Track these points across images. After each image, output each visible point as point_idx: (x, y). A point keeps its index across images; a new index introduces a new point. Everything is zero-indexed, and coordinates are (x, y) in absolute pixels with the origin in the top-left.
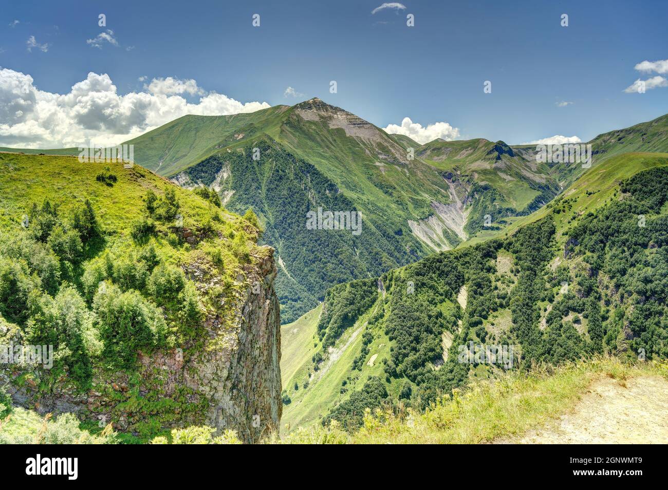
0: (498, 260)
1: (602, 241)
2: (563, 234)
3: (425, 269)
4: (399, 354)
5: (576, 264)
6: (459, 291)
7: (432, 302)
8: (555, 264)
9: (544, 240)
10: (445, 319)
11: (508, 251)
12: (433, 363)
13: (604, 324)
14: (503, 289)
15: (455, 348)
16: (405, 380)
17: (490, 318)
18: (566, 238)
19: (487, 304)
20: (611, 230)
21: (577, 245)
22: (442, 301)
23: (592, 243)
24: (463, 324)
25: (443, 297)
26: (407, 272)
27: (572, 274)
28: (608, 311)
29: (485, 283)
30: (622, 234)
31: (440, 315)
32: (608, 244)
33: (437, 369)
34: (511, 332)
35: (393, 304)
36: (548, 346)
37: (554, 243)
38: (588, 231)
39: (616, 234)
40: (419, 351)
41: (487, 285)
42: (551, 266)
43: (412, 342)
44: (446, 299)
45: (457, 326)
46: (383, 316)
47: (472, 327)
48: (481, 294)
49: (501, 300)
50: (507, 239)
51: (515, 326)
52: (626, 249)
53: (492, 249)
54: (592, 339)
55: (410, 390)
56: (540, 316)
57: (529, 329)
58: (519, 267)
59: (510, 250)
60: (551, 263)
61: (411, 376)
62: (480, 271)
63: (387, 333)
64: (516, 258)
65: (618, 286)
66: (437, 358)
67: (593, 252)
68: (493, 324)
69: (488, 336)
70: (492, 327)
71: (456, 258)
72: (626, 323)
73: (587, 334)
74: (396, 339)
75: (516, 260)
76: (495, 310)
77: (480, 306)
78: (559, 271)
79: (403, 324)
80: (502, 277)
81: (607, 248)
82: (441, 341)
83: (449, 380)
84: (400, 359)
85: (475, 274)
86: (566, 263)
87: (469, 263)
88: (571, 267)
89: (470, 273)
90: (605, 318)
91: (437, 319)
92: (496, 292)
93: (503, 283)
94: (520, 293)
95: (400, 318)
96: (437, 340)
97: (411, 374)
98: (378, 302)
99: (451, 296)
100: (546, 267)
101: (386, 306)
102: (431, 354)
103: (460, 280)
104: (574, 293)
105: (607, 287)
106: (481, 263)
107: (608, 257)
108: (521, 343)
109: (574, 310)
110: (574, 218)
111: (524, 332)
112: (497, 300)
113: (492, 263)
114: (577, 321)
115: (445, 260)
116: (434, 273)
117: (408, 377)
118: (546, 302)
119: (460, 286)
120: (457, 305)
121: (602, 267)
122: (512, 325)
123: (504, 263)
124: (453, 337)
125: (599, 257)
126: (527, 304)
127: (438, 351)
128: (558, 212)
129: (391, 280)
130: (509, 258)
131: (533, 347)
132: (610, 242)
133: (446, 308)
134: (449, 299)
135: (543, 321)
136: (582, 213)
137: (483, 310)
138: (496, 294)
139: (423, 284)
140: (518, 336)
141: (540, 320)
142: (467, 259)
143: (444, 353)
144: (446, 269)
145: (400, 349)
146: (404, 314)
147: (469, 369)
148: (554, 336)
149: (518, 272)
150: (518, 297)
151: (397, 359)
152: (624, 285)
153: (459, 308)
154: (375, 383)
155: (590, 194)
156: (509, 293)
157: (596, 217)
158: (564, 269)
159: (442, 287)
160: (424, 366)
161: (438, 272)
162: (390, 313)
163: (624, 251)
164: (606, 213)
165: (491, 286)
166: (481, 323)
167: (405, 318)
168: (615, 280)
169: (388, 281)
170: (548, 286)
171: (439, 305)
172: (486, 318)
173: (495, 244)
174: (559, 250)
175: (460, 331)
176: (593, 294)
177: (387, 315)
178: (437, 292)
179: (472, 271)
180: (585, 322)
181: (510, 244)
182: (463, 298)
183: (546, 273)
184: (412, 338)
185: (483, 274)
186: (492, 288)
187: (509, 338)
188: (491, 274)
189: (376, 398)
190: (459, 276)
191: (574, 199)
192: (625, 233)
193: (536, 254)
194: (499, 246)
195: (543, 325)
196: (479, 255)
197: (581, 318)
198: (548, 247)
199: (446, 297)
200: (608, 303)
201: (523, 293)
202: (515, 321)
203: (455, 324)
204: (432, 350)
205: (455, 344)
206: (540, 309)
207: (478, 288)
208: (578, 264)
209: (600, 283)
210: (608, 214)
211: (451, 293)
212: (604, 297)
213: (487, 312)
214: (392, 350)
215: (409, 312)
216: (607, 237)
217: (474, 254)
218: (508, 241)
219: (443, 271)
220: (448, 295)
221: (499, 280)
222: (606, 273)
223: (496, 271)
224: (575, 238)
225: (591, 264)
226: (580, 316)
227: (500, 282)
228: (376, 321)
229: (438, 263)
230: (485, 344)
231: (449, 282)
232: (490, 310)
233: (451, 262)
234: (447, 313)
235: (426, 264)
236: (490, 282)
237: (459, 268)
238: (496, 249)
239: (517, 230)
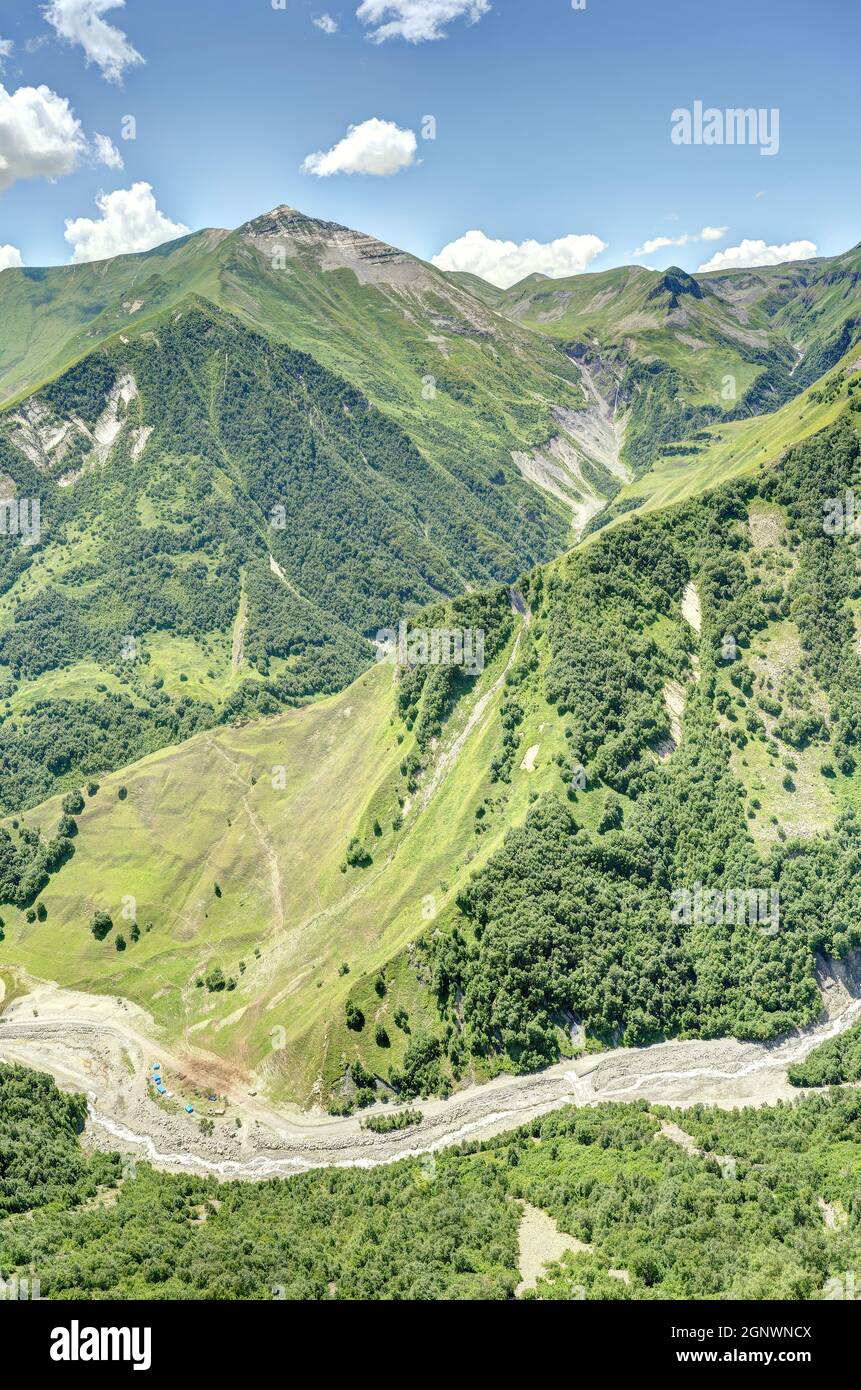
0: (751, 521)
3: (609, 556)
4: (586, 739)
6: (681, 595)
7: (632, 624)
9: (841, 470)
10: (663, 655)
11: (769, 500)
12: (653, 749)
14: (771, 581)
15: (692, 712)
16: (606, 792)
17: (755, 644)
19: (746, 615)
22: (651, 621)
24: (703, 663)
25: (653, 611)
26: (572, 566)
29: (733, 572)
31: (653, 650)
33: (664, 760)
34: (802, 668)
35: (554, 638)
40: (623, 728)
41: (738, 576)
43: (606, 712)
44: (659, 615)
45: (691, 667)
46: (537, 664)
47: (720, 666)
48: (729, 597)
49: (772, 604)
50: (765, 475)
51: (809, 654)
53: (737, 500)
55: (619, 810)
56: (853, 629)
57: (837, 658)
58: (796, 532)
59: (773, 499)
61: (615, 781)
62: (718, 549)
63: (551, 700)
64: (789, 514)
66: (659, 739)
68: (763, 657)
69: (757, 681)
70: (761, 662)
71: (666, 526)
74: (572, 710)
75: (789, 519)
76: (761, 626)
77: (732, 622)
79: (584, 678)
80: (765, 556)
82: (663, 702)
83: (695, 780)
84: (589, 749)
85: (709, 556)
87: (693, 533)
89: (698, 556)
91: (649, 659)
92: (758, 590)
93: (769, 568)
94: (808, 586)
95: (574, 665)
96: (656, 702)
97: (616, 777)
98: (516, 637)
99: (668, 607)
101: (538, 644)
102: (647, 732)
103: (683, 571)
106: (719, 533)
108: (826, 688)
111: (828, 666)
112: (761, 605)
113: (738, 528)
115: (646, 533)
116: (627, 563)
117: (610, 783)
119: (682, 585)
120: (682, 623)
122: (802, 653)
123: (764, 525)
124: (684, 691)
126: (826, 607)
127: (661, 723)
129: (539, 587)
130: (772, 516)
133: (662, 633)
134: (664, 614)
137: (740, 629)
138: (759, 594)
139: (609, 590)
140: (817, 676)
141: (855, 636)
142: (689, 526)
143: (674, 726)
144: (650, 553)
145: (585, 730)
146: (581, 656)
147: (729, 754)
149: (797, 542)
150: (805, 594)
151: (583, 750)
153: (688, 629)
154: (550, 806)
156: (785, 587)
159: (648, 593)
160: (637, 757)
161: (634, 561)
162: (549, 658)
165: (746, 578)
167: (584, 664)
169: (532, 591)
171: (646, 629)
172: (745, 644)
173: (741, 489)
175: (698, 677)
177: (546, 661)
178: (640, 603)
179: (703, 551)
181: (772, 485)
182: (691, 606)
183: (854, 539)
184: (605, 705)
185: (727, 554)
186: (748, 581)
187: (800, 681)
188: (740, 553)
189: (557, 838)
190: (678, 564)
194: (751, 492)
196: (713, 515)
198: (849, 484)
199: (658, 610)
201: (814, 585)
202: (807, 646)
203: (685, 664)
204: (650, 724)
205: (692, 705)
206: (852, 615)
207: (722, 584)
211: (668, 602)
213: (748, 633)
214: (569, 735)
215: (590, 651)
217: (701, 514)
218: (767, 480)
219: (645, 558)
220: (662, 606)
221: (760, 562)
223: (750, 545)
227: (763, 566)
228: (523, 678)
229: (633, 542)
230: (754, 699)
231: (661, 578)
232: (751, 626)
233: (657, 537)
234: (666, 642)
235: (608, 546)
236: (743, 570)
237: (676, 545)
238: (743, 498)
239: (782, 454)
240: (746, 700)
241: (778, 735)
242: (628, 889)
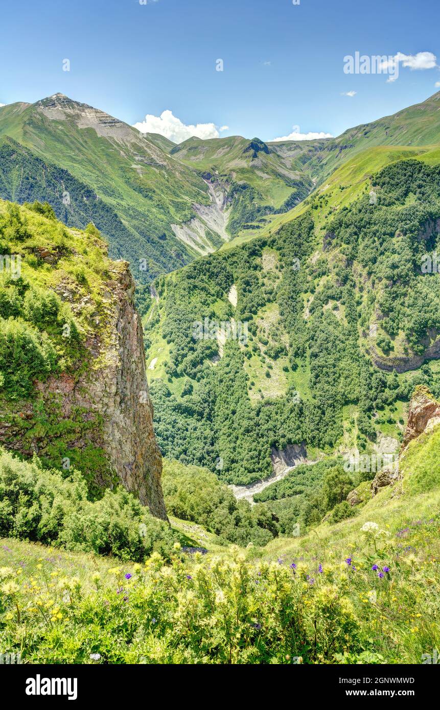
0: (263, 258)
1: (355, 234)
2: (321, 229)
3: (196, 271)
4: (178, 355)
5: (334, 257)
6: (229, 291)
7: (204, 303)
8: (315, 258)
9: (304, 236)
10: (218, 317)
11: (272, 248)
12: (210, 360)
13: (358, 308)
14: (269, 285)
15: (229, 343)
16: (186, 378)
17: (259, 313)
18: (324, 232)
19: (256, 300)
20: (363, 222)
21: (334, 239)
22: (214, 302)
23: (348, 235)
25: (215, 297)
26: (178, 276)
27: (330, 266)
28: (362, 297)
29: (253, 280)
30: (373, 226)
31: (213, 315)
32: (360, 236)
33: (215, 365)
34: (279, 324)
35: (168, 308)
36: (312, 333)
37: (313, 238)
38: (343, 225)
39: (368, 226)
40: (196, 350)
41: (255, 282)
42: (311, 260)
43: (189, 343)
44: (218, 299)
46: (159, 321)
47: (243, 322)
48: (250, 292)
49: (269, 295)
50: (271, 236)
51: (282, 317)
52: (376, 239)
53: (257, 248)
54: (349, 323)
55: (192, 387)
56: (303, 307)
57: (295, 319)
58: (283, 263)
59: (274, 247)
60: (311, 257)
61: (191, 374)
62: (247, 269)
63: (164, 337)
64: (280, 255)
65: (370, 274)
66: (213, 355)
67: (348, 243)
68: (262, 319)
69: (258, 330)
70: (261, 321)
71: (224, 259)
72: (377, 306)
73: (345, 319)
74: (173, 341)
75: (280, 257)
76: (263, 305)
77: (250, 303)
78: (319, 264)
79: (180, 327)
80: (268, 273)
81: (360, 240)
83: (227, 373)
84: (179, 359)
85: (243, 272)
86: (324, 256)
87: (237, 262)
88: (329, 260)
89: (238, 273)
90: (359, 303)
91: (211, 319)
92: (263, 288)
93: (269, 279)
94: (285, 287)
95: (176, 321)
97: (191, 372)
98: (152, 308)
99: (222, 296)
100: (307, 261)
101: (160, 312)
102: (207, 352)
103: (230, 280)
104: (333, 283)
105: (361, 275)
106: (248, 262)
107: (361, 247)
108: (289, 333)
109: (333, 298)
110: (330, 213)
111: (290, 323)
112: (264, 295)
113: (258, 261)
114: (336, 308)
115: (214, 261)
116: (205, 275)
117: (189, 375)
118: (309, 293)
119: (230, 286)
120: (228, 304)
121: (356, 257)
122: (279, 317)
123: (269, 260)
125: (353, 248)
126: (292, 297)
127: (214, 348)
128: (316, 208)
129: (163, 286)
130: (273, 255)
131: (299, 335)
132: (362, 233)
134: (220, 298)
135: (307, 311)
136: (338, 208)
137: (253, 306)
138: (263, 291)
139: (195, 287)
140: (285, 327)
141: (304, 310)
142: (235, 259)
143: (220, 349)
144: (215, 271)
145: (178, 350)
146: (179, 317)
147: (243, 362)
148: (316, 323)
149: (282, 267)
150: (283, 291)
151: (177, 360)
152: (375, 272)
153: (230, 306)
154: (158, 384)
155: (343, 189)
156: (275, 288)
157: (350, 211)
158: (323, 262)
159: (213, 289)
160: (202, 363)
161: (208, 274)
162: (165, 318)
163: (374, 241)
164: (359, 206)
165: (258, 283)
166: (251, 318)
167: (180, 321)
168: (367, 268)
169: (160, 287)
170: (309, 278)
171: (211, 305)
172: (255, 313)
173: (260, 243)
174: (318, 244)
176: (349, 283)
177: (163, 319)
178: (209, 293)
179: (240, 270)
180: (342, 308)
181: (274, 241)
182: (233, 296)
183: (308, 267)
184: (189, 339)
185: (252, 272)
186: (259, 285)
187: (278, 329)
188: (257, 272)
189: (161, 398)
190: (228, 276)
191: (328, 194)
192: (375, 224)
193: (297, 249)
194: (264, 244)
195: (306, 315)
196: (246, 254)
197: (339, 305)
198: (308, 242)
199: (217, 297)
200: (361, 289)
201: (288, 287)
202: (282, 314)
204: (208, 348)
206: (303, 301)
207: (247, 286)
208: (335, 257)
209: (355, 272)
210: (360, 208)
211: (222, 293)
212: (358, 285)
213: (257, 308)
214: (171, 352)
215: (184, 315)
216: (360, 228)
217: (241, 253)
218: (272, 239)
219: (213, 273)
220: (219, 295)
221: (266, 276)
222: (359, 262)
223: (262, 268)
224: (332, 232)
225: (346, 255)
226: (338, 303)
227: (266, 278)
228: (152, 327)
229: (208, 265)
230: (257, 337)
231: (219, 282)
232: (259, 305)
233: (219, 263)
234: (220, 312)
235: (196, 267)
236: (258, 279)
237: (228, 268)
238: (261, 247)
239: (279, 227)
240: (254, 338)
241: (266, 353)
242: (192, 422)
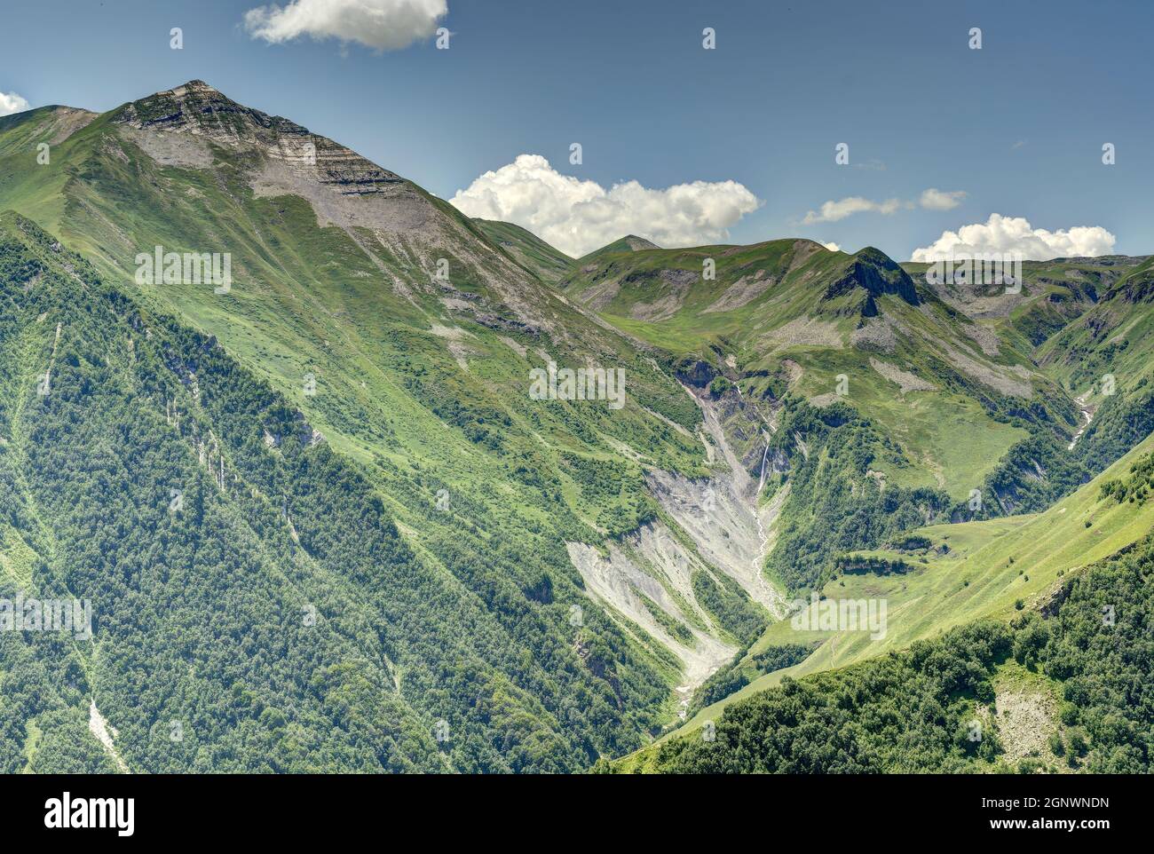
0: (1000, 705)
3: (737, 751)
11: (1032, 668)
50: (1025, 622)
53: (974, 665)
58: (1080, 730)
59: (1040, 667)
62: (940, 752)
64: (1069, 697)
71: (845, 703)
75: (1068, 706)
80: (1025, 772)
87: (894, 720)
106: (941, 722)
113: (976, 722)
115: (809, 714)
123: (1023, 716)
130: (1038, 697)
142: (887, 706)
149: (1082, 750)
173: (982, 645)
181: (1038, 641)
188: (980, 763)
194: (999, 651)
196: (931, 689)
217: (909, 684)
218: (1029, 631)
223: (996, 748)
229: (783, 728)
233: (828, 722)
235: (737, 731)
237: (861, 741)
238: (987, 662)
239: (1056, 588)
